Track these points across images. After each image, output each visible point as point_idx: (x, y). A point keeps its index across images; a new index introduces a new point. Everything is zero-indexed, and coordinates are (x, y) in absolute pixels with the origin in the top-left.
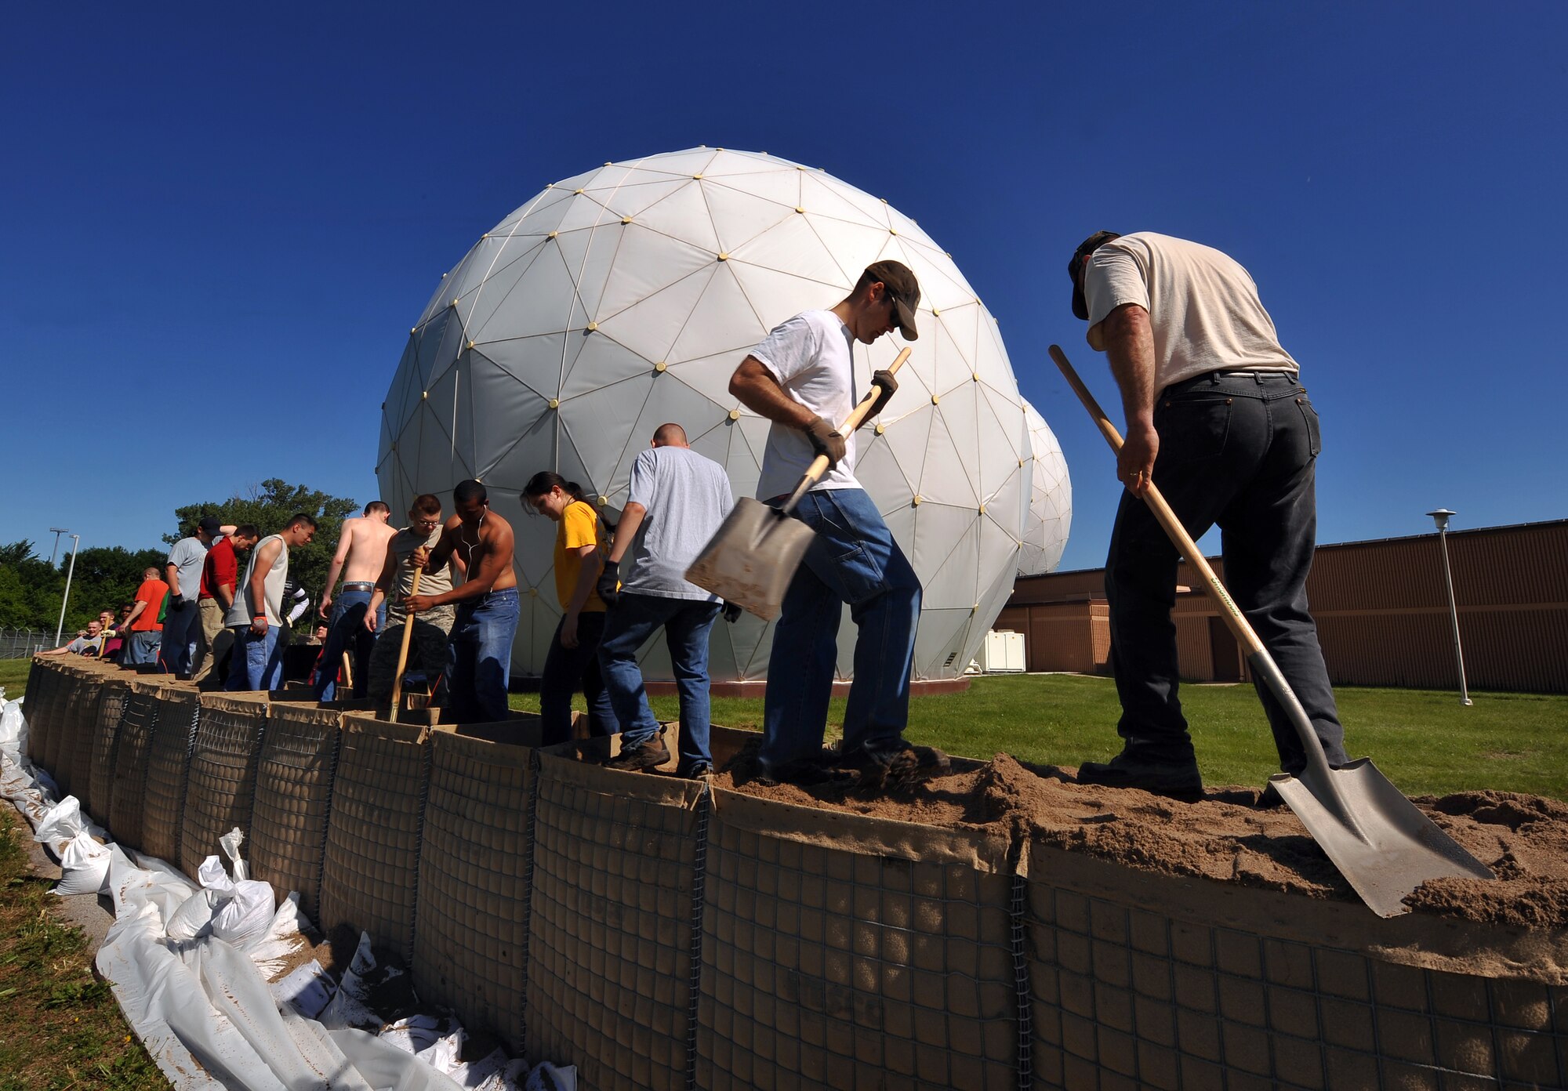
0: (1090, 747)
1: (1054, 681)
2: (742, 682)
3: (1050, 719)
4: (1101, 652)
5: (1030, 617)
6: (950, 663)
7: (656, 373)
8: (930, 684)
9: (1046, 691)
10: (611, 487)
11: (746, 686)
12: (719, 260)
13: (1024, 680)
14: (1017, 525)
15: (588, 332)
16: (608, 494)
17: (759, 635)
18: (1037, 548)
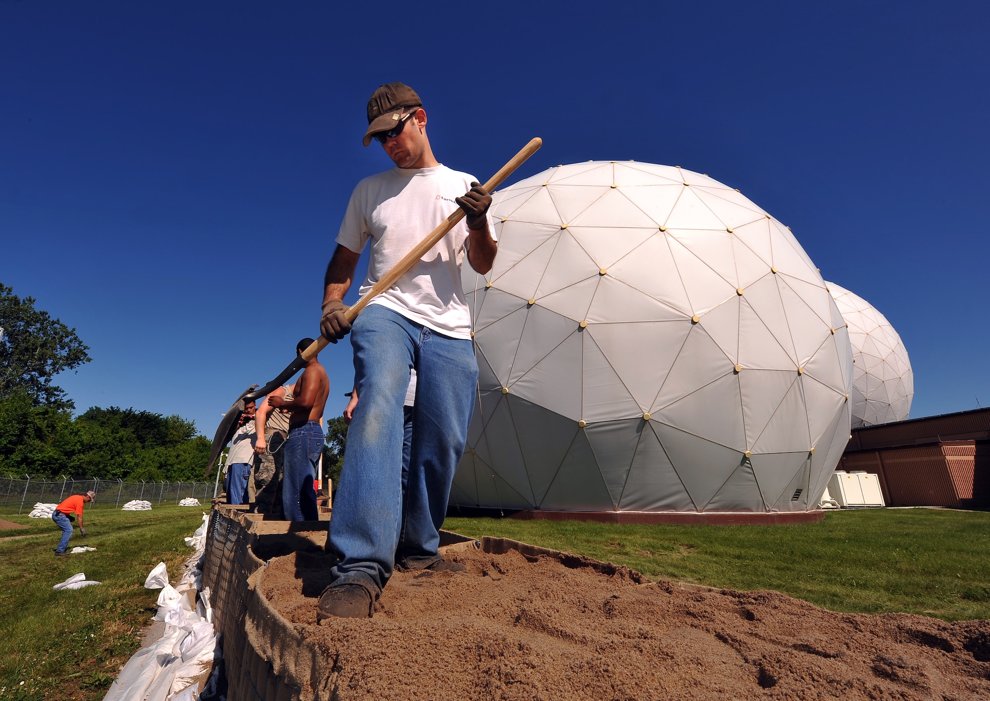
0: (938, 572)
1: (914, 514)
2: (618, 512)
3: (897, 545)
4: (964, 489)
5: (881, 460)
6: (797, 498)
7: (529, 306)
8: (780, 516)
9: (901, 522)
10: (510, 381)
11: (620, 514)
12: (562, 229)
13: (882, 513)
14: (841, 379)
15: (487, 288)
16: (508, 387)
17: (625, 476)
18: (882, 404)
